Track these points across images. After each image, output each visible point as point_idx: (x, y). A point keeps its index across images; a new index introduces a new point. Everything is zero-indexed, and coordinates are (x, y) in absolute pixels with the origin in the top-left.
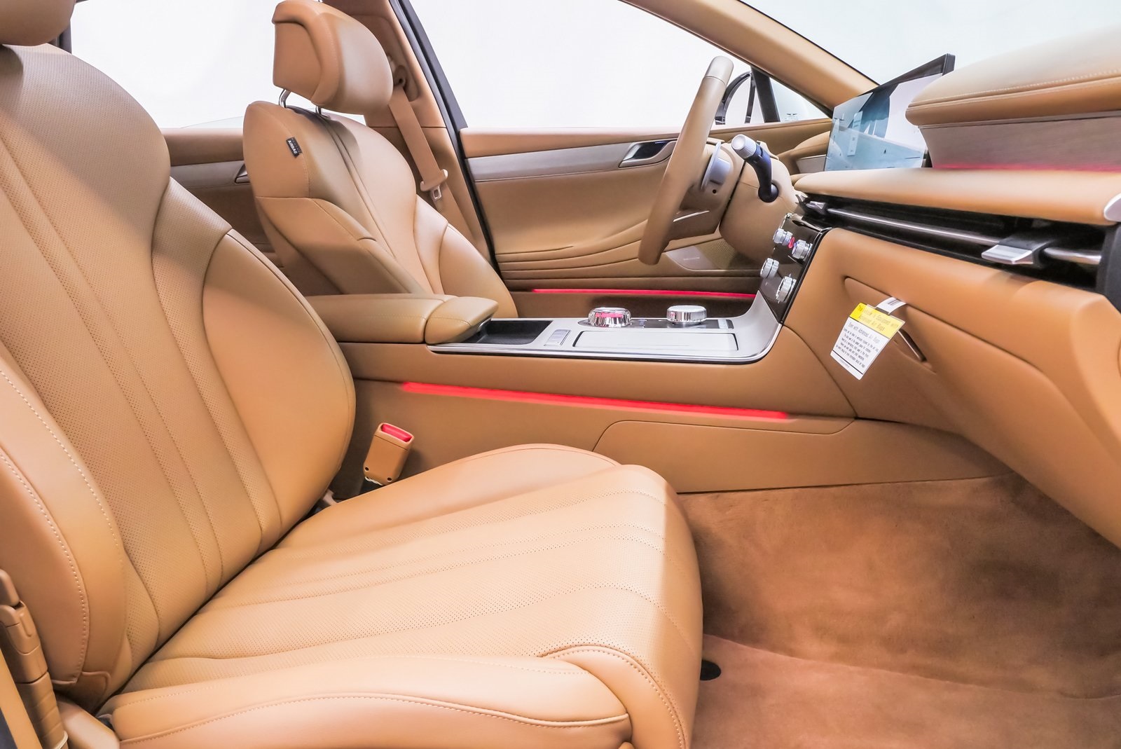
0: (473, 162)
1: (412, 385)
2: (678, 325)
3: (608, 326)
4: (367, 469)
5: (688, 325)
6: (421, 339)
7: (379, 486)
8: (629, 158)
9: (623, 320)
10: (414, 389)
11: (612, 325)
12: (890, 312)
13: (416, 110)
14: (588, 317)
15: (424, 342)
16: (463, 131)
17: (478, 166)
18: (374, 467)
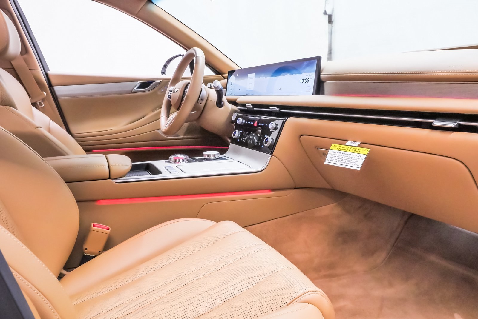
0: (56, 88)
1: (101, 201)
2: (210, 160)
3: (180, 163)
4: (86, 249)
5: (214, 160)
6: (108, 177)
7: (93, 257)
8: (135, 89)
9: (186, 159)
10: (104, 203)
11: (182, 162)
12: (357, 146)
13: (26, 60)
14: (169, 159)
15: (109, 178)
16: (48, 72)
17: (60, 90)
18: (90, 247)
